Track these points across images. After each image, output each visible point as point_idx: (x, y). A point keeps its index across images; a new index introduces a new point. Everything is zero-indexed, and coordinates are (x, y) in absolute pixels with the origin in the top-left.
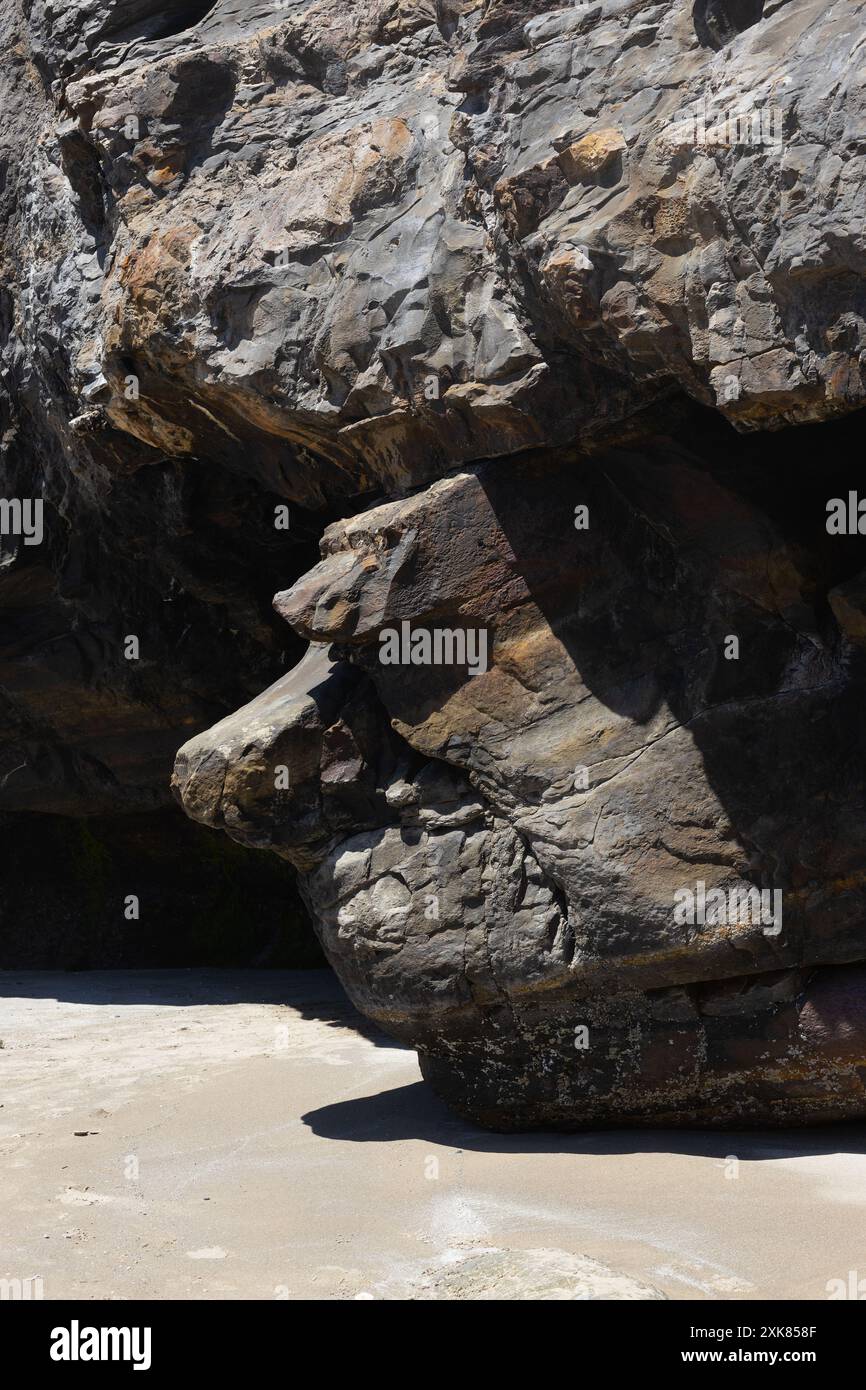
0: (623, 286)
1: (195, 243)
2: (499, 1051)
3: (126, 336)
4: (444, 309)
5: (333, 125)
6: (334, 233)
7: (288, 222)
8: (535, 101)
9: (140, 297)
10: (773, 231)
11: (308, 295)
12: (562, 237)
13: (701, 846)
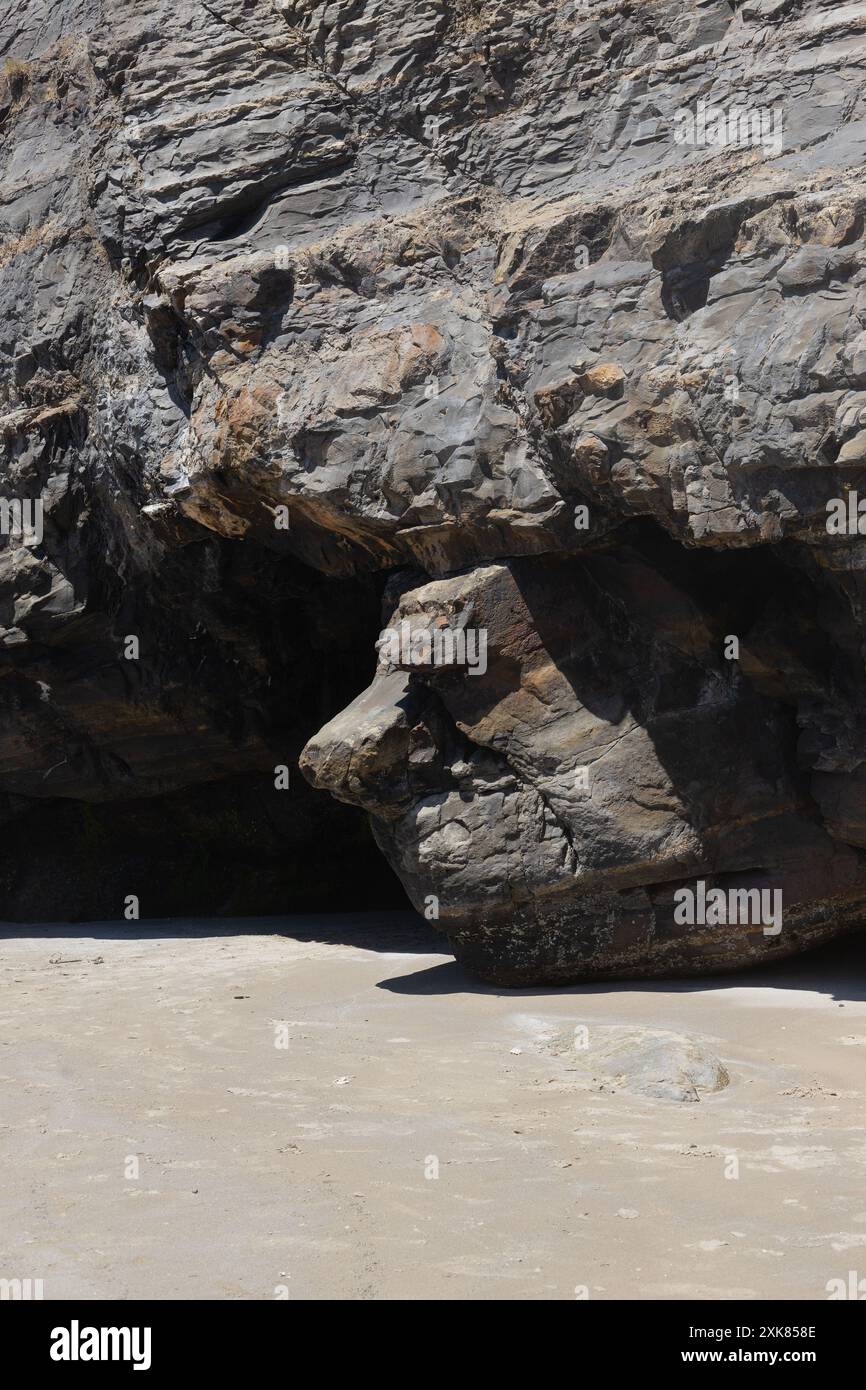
0: (625, 462)
1: (279, 398)
2: (521, 933)
3: (226, 459)
4: (487, 462)
5: (373, 321)
6: (387, 398)
7: (353, 390)
8: (552, 336)
9: (240, 433)
10: (728, 439)
11: (370, 439)
12: (585, 429)
13: (656, 800)
